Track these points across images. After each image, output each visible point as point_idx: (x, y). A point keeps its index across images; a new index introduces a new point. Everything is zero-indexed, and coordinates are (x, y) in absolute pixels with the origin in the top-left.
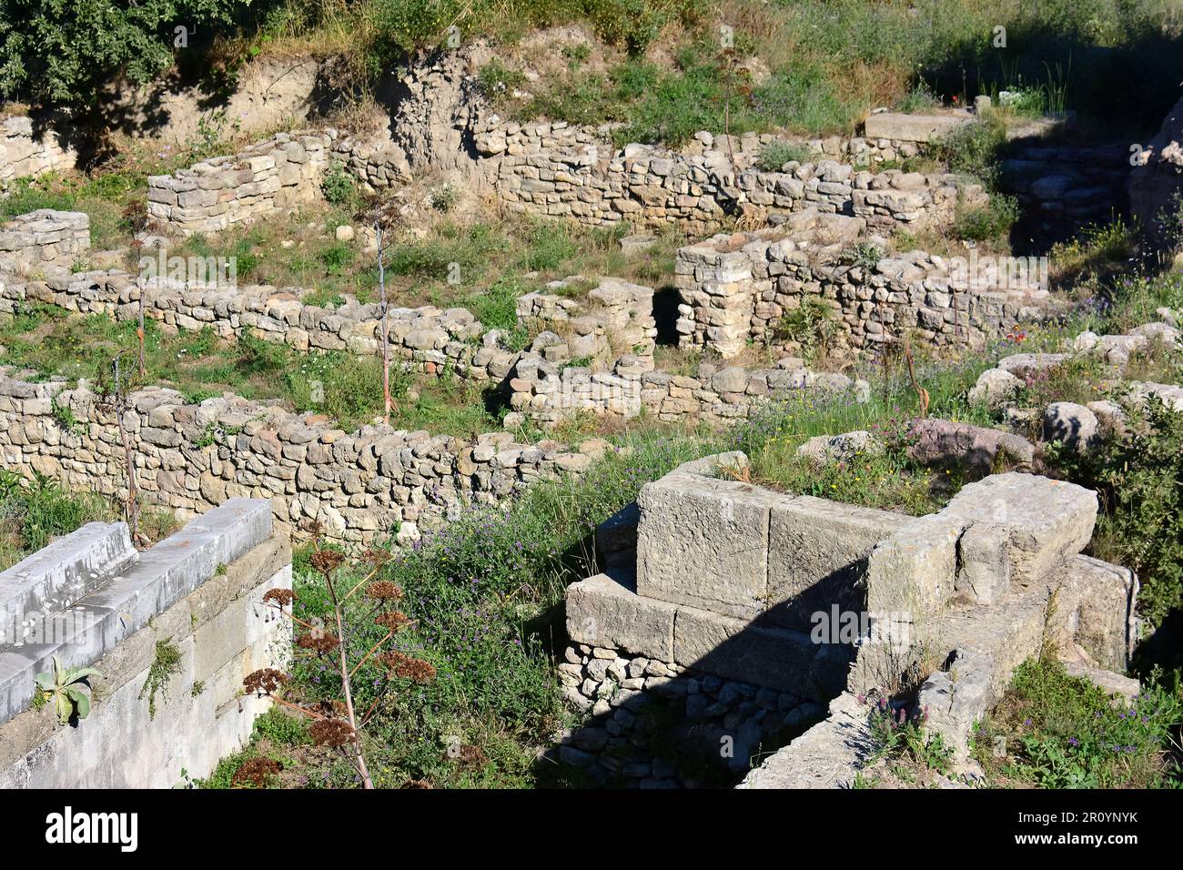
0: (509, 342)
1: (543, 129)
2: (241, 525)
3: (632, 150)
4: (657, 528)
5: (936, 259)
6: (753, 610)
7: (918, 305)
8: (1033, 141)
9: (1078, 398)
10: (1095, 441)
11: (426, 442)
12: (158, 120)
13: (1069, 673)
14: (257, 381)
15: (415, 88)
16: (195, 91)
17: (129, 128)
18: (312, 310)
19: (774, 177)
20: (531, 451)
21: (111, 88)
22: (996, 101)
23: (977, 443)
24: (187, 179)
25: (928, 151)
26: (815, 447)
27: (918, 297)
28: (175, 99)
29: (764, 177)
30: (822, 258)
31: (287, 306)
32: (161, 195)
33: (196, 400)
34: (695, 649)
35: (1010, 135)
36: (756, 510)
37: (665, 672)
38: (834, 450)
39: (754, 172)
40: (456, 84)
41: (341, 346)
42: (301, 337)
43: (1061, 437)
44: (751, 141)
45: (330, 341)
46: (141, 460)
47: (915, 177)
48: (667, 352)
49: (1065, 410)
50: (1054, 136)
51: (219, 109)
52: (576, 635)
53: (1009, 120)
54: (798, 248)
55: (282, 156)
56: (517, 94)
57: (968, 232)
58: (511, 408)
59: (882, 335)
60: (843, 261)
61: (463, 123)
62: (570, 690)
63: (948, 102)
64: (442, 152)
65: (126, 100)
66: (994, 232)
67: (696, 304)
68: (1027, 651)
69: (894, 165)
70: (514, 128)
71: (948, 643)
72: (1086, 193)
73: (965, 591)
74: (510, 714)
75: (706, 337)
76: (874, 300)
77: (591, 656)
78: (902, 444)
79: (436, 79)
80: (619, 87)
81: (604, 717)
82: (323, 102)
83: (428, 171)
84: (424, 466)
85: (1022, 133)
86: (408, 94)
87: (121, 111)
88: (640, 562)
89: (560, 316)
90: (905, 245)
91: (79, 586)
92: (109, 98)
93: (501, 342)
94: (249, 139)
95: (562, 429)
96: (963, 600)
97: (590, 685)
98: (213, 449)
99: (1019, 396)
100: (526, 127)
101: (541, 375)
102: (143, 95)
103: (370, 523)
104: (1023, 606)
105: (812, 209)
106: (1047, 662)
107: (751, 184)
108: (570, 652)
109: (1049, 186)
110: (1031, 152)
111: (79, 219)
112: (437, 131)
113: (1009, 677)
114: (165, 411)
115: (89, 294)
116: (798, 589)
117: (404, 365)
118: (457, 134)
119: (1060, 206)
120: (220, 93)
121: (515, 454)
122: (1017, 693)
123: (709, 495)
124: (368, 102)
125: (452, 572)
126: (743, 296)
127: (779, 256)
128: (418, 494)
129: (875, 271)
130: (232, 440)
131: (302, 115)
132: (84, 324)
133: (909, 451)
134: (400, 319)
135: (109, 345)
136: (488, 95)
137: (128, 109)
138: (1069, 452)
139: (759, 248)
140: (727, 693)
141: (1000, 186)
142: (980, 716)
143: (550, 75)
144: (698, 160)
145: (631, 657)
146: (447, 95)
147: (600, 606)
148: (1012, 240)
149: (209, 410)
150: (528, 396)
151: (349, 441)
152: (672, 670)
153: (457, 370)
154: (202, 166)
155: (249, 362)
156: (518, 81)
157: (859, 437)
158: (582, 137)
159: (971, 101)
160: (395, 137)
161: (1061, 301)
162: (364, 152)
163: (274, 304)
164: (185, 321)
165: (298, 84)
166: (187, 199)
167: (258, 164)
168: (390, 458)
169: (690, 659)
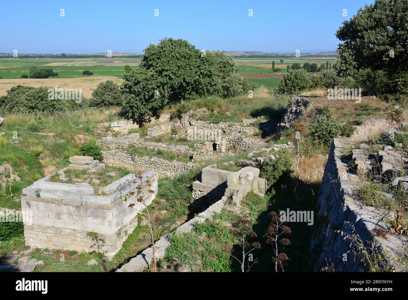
0: (193, 150)
1: (200, 122)
2: (150, 174)
3: (211, 124)
4: (204, 174)
5: (250, 139)
6: (217, 185)
7: (248, 145)
8: (265, 123)
9: (261, 157)
10: (263, 162)
11: (181, 163)
12: (150, 121)
13: (255, 193)
14: (160, 155)
15: (183, 116)
16: (155, 117)
17: (146, 122)
18: (167, 146)
19: (230, 128)
20: (194, 164)
21: (144, 117)
22: (260, 118)
23: (247, 163)
24: (152, 129)
25: (251, 124)
26: (226, 164)
27: (248, 144)
28: (152, 118)
29: (229, 128)
30: (235, 139)
31: (164, 145)
32: (149, 131)
33: (151, 158)
34: (209, 190)
35: (262, 122)
36: (217, 172)
37: (205, 193)
38: (228, 164)
39: (227, 127)
40: (188, 116)
41: (171, 151)
42: (166, 150)
43: (258, 162)
44: (227, 123)
45: (170, 150)
46: (144, 166)
47: (249, 128)
48: (215, 151)
49: (259, 158)
50: (267, 122)
51: (158, 119)
52: (194, 189)
53: (262, 120)
54: (232, 137)
55: (165, 125)
56: (196, 117)
57: (256, 135)
58: (193, 159)
59: (243, 149)
60: (238, 139)
61: (189, 121)
62: (193, 196)
63: (254, 118)
64: (187, 125)
65: (145, 118)
66: (259, 135)
67: (219, 145)
68: (249, 190)
69: (246, 126)
70: (196, 122)
71: (237, 189)
72: (272, 130)
73: (241, 182)
74: (185, 199)
75: (220, 149)
76: (242, 144)
77: (196, 192)
78: (237, 163)
79: (186, 115)
80: (210, 116)
81: (197, 200)
82: (171, 118)
83: (185, 128)
84: (180, 166)
85: (263, 122)
86: (182, 117)
87: (145, 120)
88: (202, 179)
89: (200, 147)
90: (247, 137)
91: (127, 182)
92: (143, 118)
93: (192, 150)
94: (162, 123)
95: (199, 162)
96: (240, 183)
97: (196, 195)
98: (153, 165)
99: (254, 157)
100: (198, 121)
101: (197, 154)
102: (148, 118)
103: (173, 174)
104: (249, 184)
105: (235, 132)
106: (252, 192)
107: (227, 129)
108: (193, 191)
109: (267, 129)
110: (265, 124)
111: (138, 134)
112: (186, 122)
113: (246, 194)
114: (147, 159)
115: (138, 144)
116: (222, 182)
117: (179, 153)
118: (189, 122)
119: (268, 131)
120: (158, 117)
121: (192, 165)
122: (247, 196)
123: (211, 170)
124: (177, 118)
125: (179, 180)
126: (225, 144)
127: (230, 138)
128: (180, 171)
129: (242, 140)
130: (155, 163)
131: (169, 120)
132: (138, 148)
133: (238, 164)
134: (178, 147)
135: (141, 151)
136: (192, 117)
137: (146, 120)
138: (260, 164)
139: (227, 137)
140: (213, 196)
141: (260, 129)
142: (241, 199)
143: (201, 115)
144: (220, 126)
145: (201, 192)
146: (187, 117)
147: (197, 185)
148: (262, 136)
149: (152, 159)
150: (195, 157)
151: (171, 163)
152: (206, 193)
153: (186, 154)
154: (155, 127)
155: (159, 153)
156: (196, 115)
157: (231, 162)
158: (205, 123)
159: (257, 118)
160: (180, 123)
161: (267, 144)
162: (176, 125)
163: (162, 145)
164: (151, 147)
165: (168, 116)
166: (152, 131)
167: (162, 127)
168: (176, 165)
169: (209, 192)
